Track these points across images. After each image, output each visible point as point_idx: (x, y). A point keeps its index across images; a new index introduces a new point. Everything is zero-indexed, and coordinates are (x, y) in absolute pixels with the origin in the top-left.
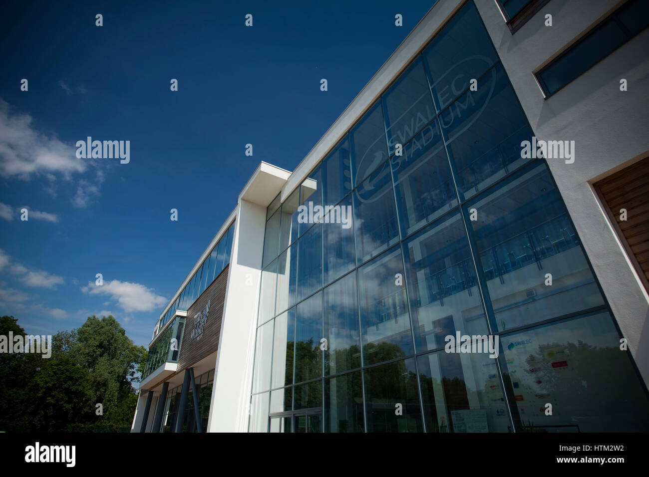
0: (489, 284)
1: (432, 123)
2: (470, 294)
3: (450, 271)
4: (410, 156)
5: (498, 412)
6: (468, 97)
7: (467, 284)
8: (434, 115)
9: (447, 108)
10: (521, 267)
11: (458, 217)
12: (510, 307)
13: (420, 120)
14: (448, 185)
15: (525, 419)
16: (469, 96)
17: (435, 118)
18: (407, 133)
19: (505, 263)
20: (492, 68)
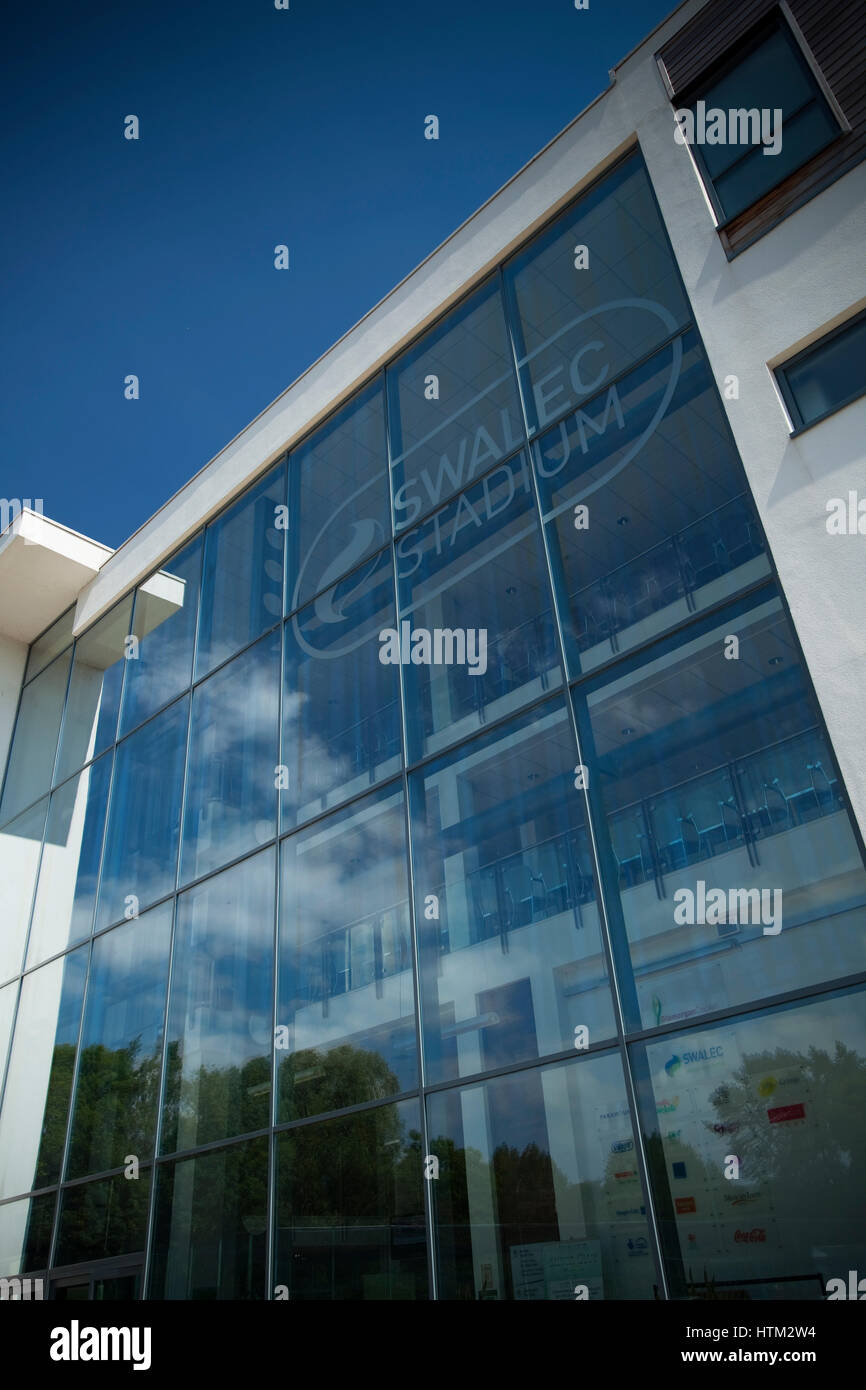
0: (627, 897)
1: (513, 461)
2: (579, 922)
3: (531, 858)
4: (450, 538)
5: (631, 1246)
6: (608, 405)
7: (570, 895)
8: (521, 440)
9: (554, 427)
10: (709, 857)
11: (561, 715)
12: (675, 962)
13: (483, 448)
14: (541, 630)
15: (694, 1263)
16: (612, 403)
17: (522, 447)
18: (446, 479)
19: (671, 843)
20: (675, 336)
